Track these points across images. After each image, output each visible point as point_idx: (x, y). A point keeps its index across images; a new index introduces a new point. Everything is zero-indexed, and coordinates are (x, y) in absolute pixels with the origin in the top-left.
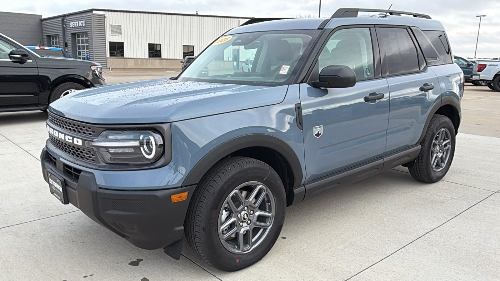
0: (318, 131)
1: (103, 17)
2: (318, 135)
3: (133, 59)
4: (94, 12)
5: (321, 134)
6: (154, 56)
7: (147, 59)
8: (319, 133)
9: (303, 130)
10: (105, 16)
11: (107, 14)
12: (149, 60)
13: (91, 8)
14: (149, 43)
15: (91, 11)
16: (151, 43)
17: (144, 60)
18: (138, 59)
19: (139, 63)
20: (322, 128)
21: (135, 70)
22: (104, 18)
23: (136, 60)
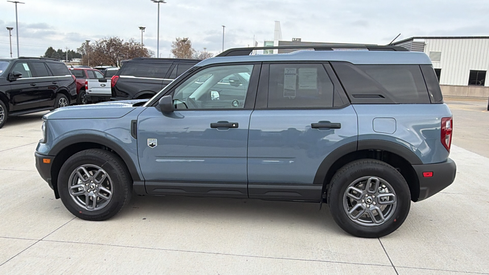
0: (152, 143)
1: (423, 44)
2: (152, 145)
3: (449, 87)
4: (415, 40)
5: (155, 145)
6: (475, 84)
7: (466, 86)
8: (154, 144)
9: (137, 139)
10: (425, 43)
11: (427, 41)
12: (467, 88)
13: (412, 37)
14: (471, 69)
15: (412, 39)
16: (473, 69)
17: (462, 88)
18: (455, 86)
19: (456, 90)
20: (157, 141)
21: (449, 98)
22: (424, 46)
23: (452, 87)
